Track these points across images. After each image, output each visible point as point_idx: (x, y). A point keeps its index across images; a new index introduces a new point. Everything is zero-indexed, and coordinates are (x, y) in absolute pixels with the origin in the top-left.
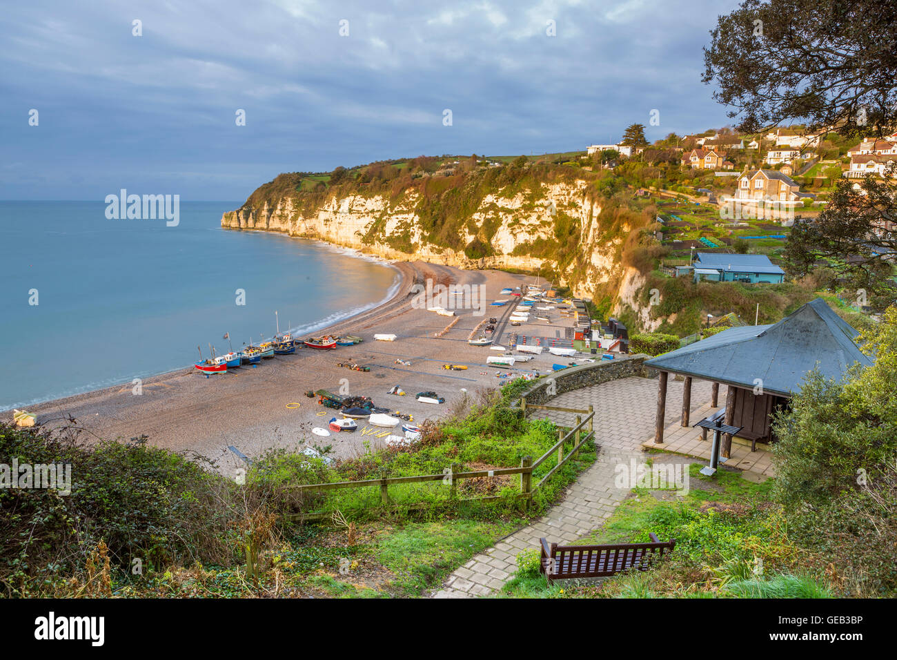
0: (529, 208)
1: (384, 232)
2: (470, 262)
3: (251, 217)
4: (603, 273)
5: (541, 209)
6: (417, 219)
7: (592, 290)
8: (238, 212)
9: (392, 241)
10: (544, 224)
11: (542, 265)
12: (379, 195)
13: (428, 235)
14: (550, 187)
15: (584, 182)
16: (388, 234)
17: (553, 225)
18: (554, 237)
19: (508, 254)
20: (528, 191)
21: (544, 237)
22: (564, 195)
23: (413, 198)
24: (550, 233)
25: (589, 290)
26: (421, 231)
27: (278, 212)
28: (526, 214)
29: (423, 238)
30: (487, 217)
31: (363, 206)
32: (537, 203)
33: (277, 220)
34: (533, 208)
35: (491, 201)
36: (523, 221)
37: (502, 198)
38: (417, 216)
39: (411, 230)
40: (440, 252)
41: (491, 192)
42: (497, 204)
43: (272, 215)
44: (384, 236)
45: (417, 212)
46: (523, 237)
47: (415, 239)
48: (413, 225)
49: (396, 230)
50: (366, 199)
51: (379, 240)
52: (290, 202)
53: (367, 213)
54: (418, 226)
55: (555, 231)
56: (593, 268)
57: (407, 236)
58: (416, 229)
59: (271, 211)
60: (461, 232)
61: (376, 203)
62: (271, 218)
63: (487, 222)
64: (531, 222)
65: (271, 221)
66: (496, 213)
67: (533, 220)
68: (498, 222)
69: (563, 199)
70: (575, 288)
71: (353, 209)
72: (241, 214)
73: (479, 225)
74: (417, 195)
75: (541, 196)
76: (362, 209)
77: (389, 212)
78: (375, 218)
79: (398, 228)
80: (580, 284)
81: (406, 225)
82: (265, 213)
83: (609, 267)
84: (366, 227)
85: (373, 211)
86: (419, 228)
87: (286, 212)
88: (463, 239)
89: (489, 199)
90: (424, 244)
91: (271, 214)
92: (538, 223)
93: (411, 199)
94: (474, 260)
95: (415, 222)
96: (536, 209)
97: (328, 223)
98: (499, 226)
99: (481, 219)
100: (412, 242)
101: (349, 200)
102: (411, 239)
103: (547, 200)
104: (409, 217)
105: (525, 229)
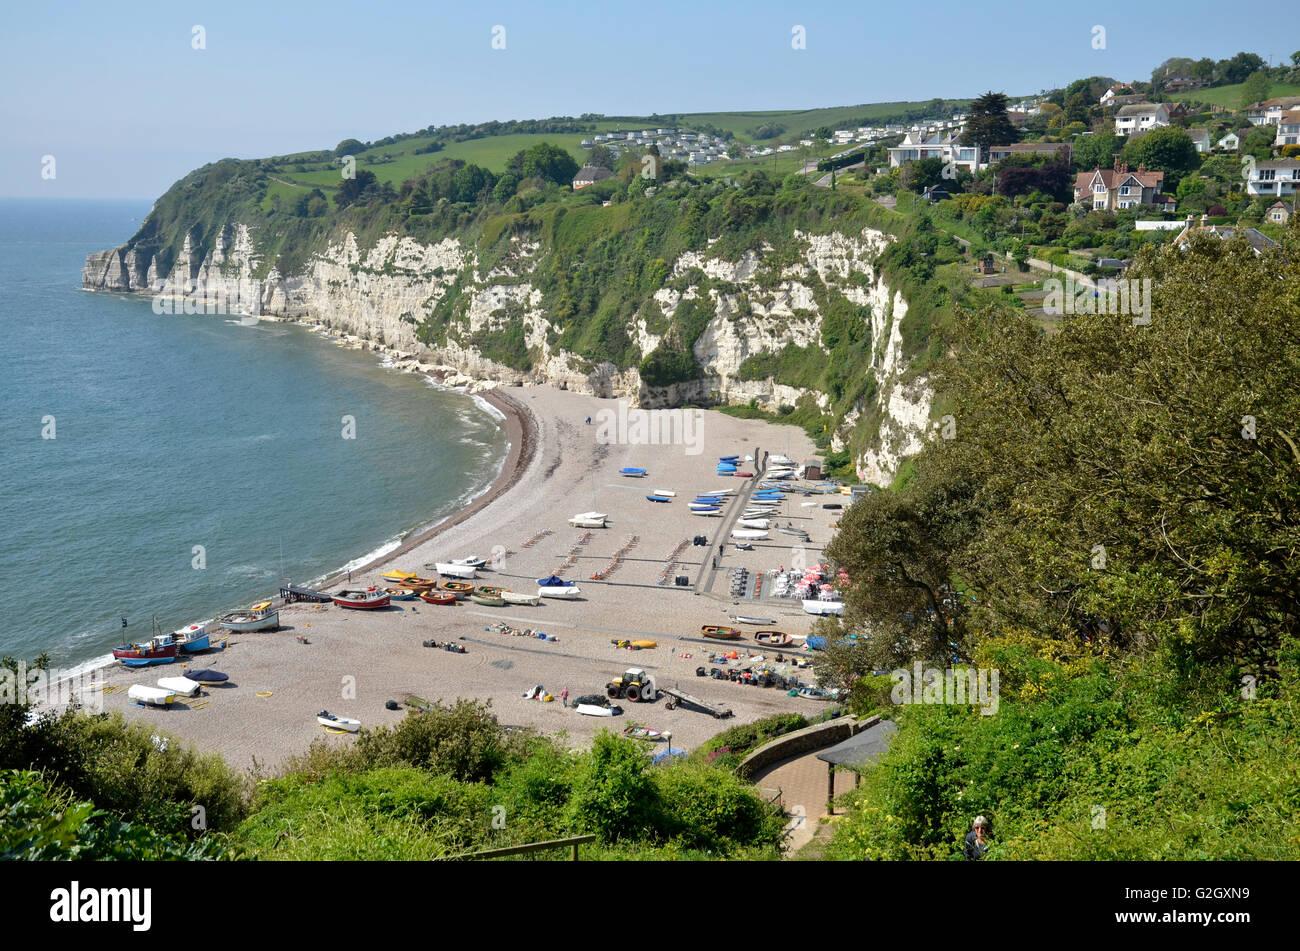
0: (771, 283)
1: (467, 322)
2: (651, 392)
3: (152, 268)
4: (911, 436)
5: (796, 285)
6: (537, 297)
7: (892, 468)
8: (123, 253)
9: (484, 343)
10: (802, 315)
11: (799, 401)
12: (453, 239)
13: (561, 332)
14: (812, 240)
15: (879, 233)
16: (475, 327)
17: (819, 319)
18: (821, 344)
19: (729, 376)
20: (768, 248)
21: (801, 343)
22: (841, 257)
23: (529, 251)
24: (813, 334)
25: (885, 468)
26: (547, 323)
27: (218, 256)
28: (765, 295)
29: (552, 339)
30: (686, 297)
31: (416, 259)
32: (786, 273)
33: (215, 272)
34: (780, 283)
35: (692, 265)
36: (760, 310)
37: (716, 260)
38: (538, 292)
39: (526, 321)
40: (587, 370)
41: (693, 247)
42: (705, 270)
43: (204, 263)
44: (467, 329)
45: (538, 282)
46: (760, 340)
47: (536, 339)
48: (529, 311)
49: (492, 319)
50: (425, 246)
51: (457, 339)
52: (246, 236)
53: (427, 276)
54: (539, 312)
55: (823, 331)
56: (894, 425)
57: (519, 331)
58: (536, 319)
59: (201, 254)
60: (631, 329)
61: (446, 253)
62: (202, 269)
63: (686, 308)
64: (774, 311)
65: (201, 275)
66: (703, 291)
67: (779, 308)
68: (708, 311)
69: (839, 265)
70: (859, 461)
71: (396, 264)
72: (131, 258)
73: (669, 314)
74: (536, 246)
75: (795, 259)
76: (415, 266)
77: (477, 279)
78: (445, 286)
79: (497, 314)
80: (870, 454)
81: (514, 310)
82: (185, 256)
83: (922, 426)
84: (425, 306)
85: (439, 273)
86: (543, 316)
87: (234, 258)
88: (635, 342)
89: (690, 260)
90: (555, 352)
91: (202, 258)
92: (789, 313)
93: (524, 254)
94: (660, 389)
95: (533, 302)
96: (785, 286)
97: (337, 290)
98: (710, 318)
99: (673, 302)
100: (529, 347)
101: (385, 245)
102: (526, 339)
103: (808, 266)
104: (520, 292)
105: (763, 325)
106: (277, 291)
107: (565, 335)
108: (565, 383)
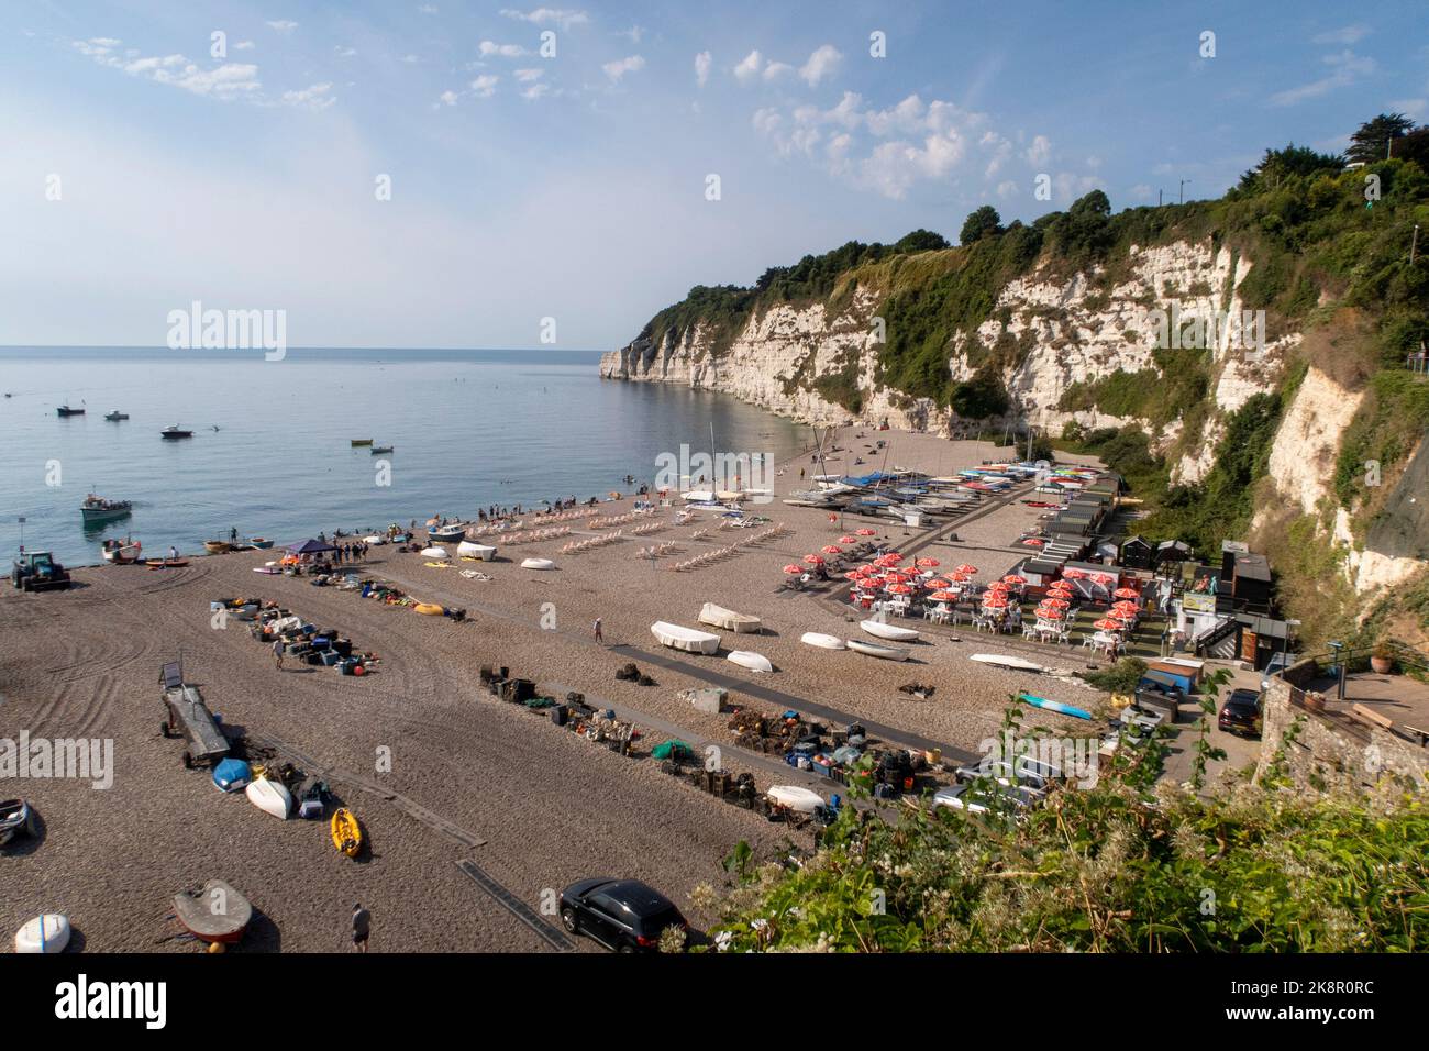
0: (1099, 305)
1: (813, 369)
2: (962, 423)
3: (641, 361)
5: (1128, 305)
6: (872, 341)
9: (824, 386)
10: (1134, 337)
12: (819, 304)
13: (887, 371)
14: (1150, 254)
16: (819, 373)
17: (1153, 339)
18: (1152, 368)
19: (1049, 407)
20: (1098, 270)
21: (1130, 368)
22: (1182, 269)
23: (870, 299)
24: (1144, 357)
26: (876, 362)
27: (681, 350)
28: (1093, 319)
29: (879, 378)
30: (1010, 328)
31: (791, 324)
32: (1118, 292)
33: (679, 362)
34: (1110, 304)
35: (1019, 293)
36: (1085, 334)
37: (1042, 286)
38: (872, 336)
39: (860, 363)
40: (905, 405)
41: (1019, 276)
42: (1031, 299)
43: (673, 356)
44: (813, 374)
46: (1084, 368)
47: (865, 382)
48: (863, 355)
49: (833, 365)
50: (798, 312)
51: (806, 385)
52: (698, 332)
53: (798, 338)
54: (872, 353)
55: (1154, 352)
57: (852, 373)
58: (869, 360)
60: (953, 363)
61: (812, 318)
62: (671, 359)
63: (1007, 339)
64: (1102, 336)
65: (670, 366)
66: (1027, 319)
67: (1110, 332)
68: (1029, 337)
69: (1179, 278)
71: (776, 331)
73: (990, 346)
74: (876, 295)
75: (1127, 277)
76: (789, 331)
77: (825, 331)
78: (809, 345)
79: (838, 359)
81: (852, 354)
82: (661, 353)
84: (794, 365)
85: (806, 335)
86: (874, 357)
87: (691, 349)
88: (954, 374)
89: (1015, 290)
90: (879, 390)
91: (672, 353)
92: (1119, 336)
93: (865, 302)
94: (973, 421)
95: (868, 347)
96: (1115, 306)
97: (744, 362)
98: (1031, 346)
99: (996, 333)
100: (862, 388)
101: (771, 315)
102: (859, 380)
103: (1143, 285)
104: (857, 339)
105: (1089, 351)
106: (710, 369)
107: (889, 373)
108: (887, 419)
